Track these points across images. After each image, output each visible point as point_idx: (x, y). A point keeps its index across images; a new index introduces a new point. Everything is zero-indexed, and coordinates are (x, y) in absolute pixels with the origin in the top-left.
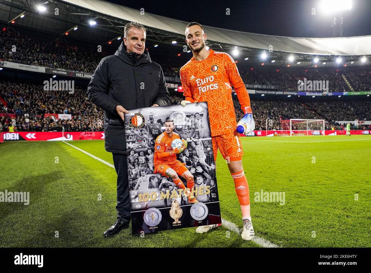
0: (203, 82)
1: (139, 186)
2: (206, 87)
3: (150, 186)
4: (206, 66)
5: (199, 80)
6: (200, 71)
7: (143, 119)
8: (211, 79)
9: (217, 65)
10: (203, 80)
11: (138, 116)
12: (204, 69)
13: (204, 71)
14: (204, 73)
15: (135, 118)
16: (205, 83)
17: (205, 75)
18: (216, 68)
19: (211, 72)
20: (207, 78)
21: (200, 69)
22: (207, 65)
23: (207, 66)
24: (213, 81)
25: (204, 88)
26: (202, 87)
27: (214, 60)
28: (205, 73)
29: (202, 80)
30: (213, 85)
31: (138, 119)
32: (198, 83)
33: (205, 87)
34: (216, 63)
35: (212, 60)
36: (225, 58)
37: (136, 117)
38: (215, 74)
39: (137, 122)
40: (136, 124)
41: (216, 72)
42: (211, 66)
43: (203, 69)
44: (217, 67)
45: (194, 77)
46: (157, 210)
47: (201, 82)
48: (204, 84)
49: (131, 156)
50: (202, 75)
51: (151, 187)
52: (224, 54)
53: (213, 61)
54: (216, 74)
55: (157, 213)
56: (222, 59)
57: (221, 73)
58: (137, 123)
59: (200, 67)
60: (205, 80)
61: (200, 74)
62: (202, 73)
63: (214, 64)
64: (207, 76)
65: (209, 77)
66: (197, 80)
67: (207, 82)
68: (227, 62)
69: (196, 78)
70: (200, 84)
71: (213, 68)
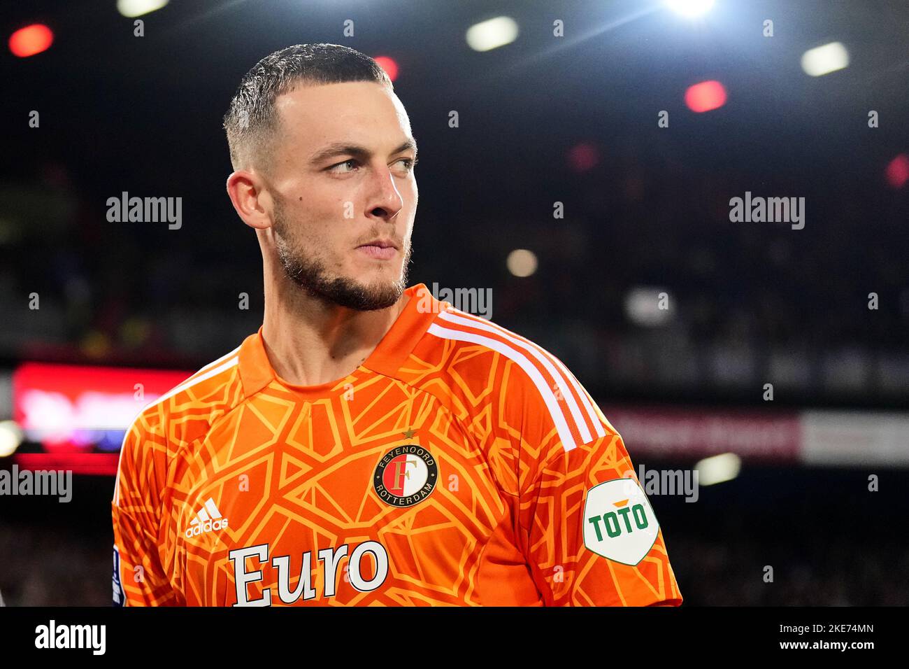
0: (292, 589)
4: (338, 448)
5: (256, 559)
6: (283, 482)
8: (366, 571)
9: (435, 452)
10: (295, 570)
12: (318, 467)
13: (312, 483)
14: (312, 508)
16: (310, 598)
17: (316, 529)
18: (415, 475)
19: (371, 510)
20: (326, 554)
21: (287, 458)
22: (345, 439)
23: (347, 449)
24: (377, 596)
27: (413, 396)
28: (322, 503)
29: (282, 563)
32: (241, 580)
34: (424, 432)
35: (397, 397)
36: (494, 397)
38: (405, 524)
41: (411, 514)
42: (383, 450)
43: (306, 468)
44: (432, 469)
45: (216, 514)
47: (270, 575)
50: (291, 515)
52: (503, 359)
53: (408, 405)
54: (409, 532)
56: (472, 412)
57: (455, 522)
59: (290, 441)
60: (312, 566)
61: (276, 508)
62: (291, 496)
63: (411, 434)
64: (334, 539)
65: (343, 550)
66: (238, 555)
67: (330, 591)
68: (516, 444)
69: (236, 536)
70: (266, 593)
71: (393, 467)
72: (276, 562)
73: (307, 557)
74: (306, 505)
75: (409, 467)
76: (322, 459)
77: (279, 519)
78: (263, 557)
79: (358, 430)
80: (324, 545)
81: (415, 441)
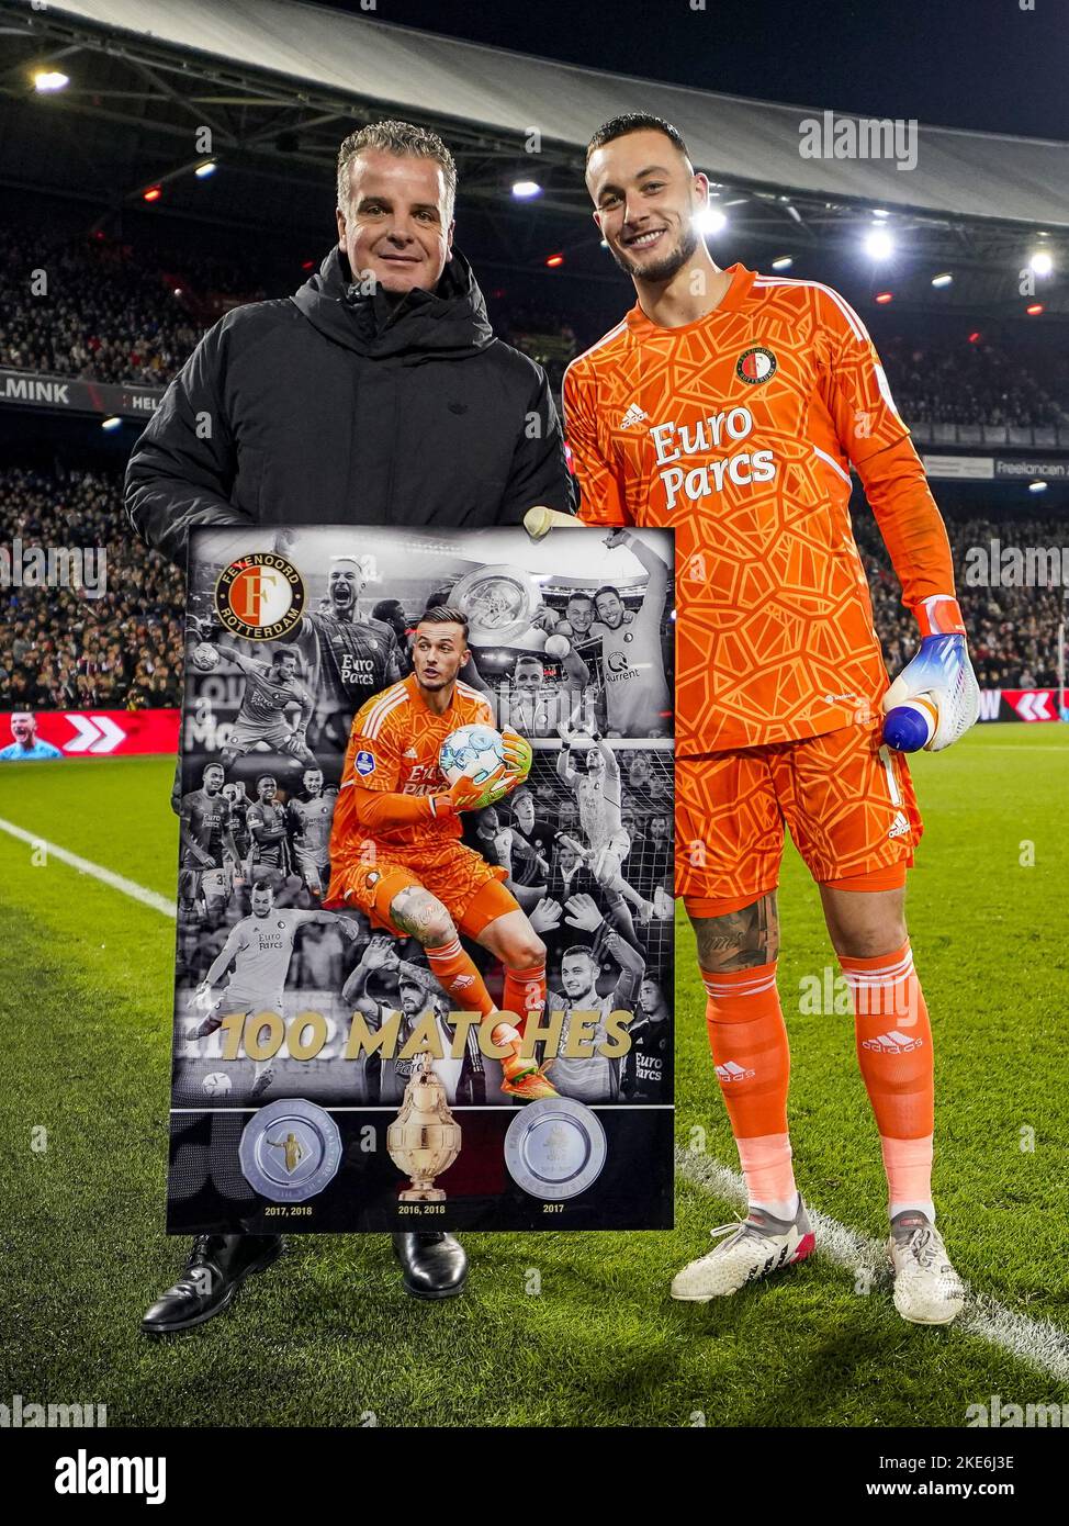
0: (692, 444)
1: (232, 967)
2: (711, 473)
3: (294, 977)
4: (709, 356)
5: (667, 432)
6: (677, 383)
7: (297, 588)
8: (738, 425)
9: (772, 349)
10: (693, 433)
11: (266, 571)
12: (697, 370)
13: (697, 379)
14: (699, 394)
15: (250, 580)
16: (705, 447)
17: (703, 406)
18: (763, 365)
19: (738, 388)
20: (712, 420)
21: (677, 369)
22: (712, 350)
23: (716, 356)
24: (747, 440)
25: (698, 477)
26: (686, 472)
27: (751, 320)
28: (704, 390)
29: (684, 431)
30: (745, 459)
31: (265, 585)
32: (659, 445)
33: (702, 472)
34: (764, 340)
35: (742, 322)
36: (812, 309)
37: (257, 572)
38: (761, 395)
39: (257, 601)
40: (250, 613)
41: (764, 388)
42: (739, 353)
43: (690, 372)
44: (773, 360)
45: (639, 411)
46: (320, 1116)
47: (678, 439)
48: (699, 452)
49: (204, 791)
50: (686, 401)
51: (299, 979)
52: (812, 289)
53: (750, 325)
54: (764, 399)
55: (318, 1132)
56: (798, 318)
57: (791, 390)
58: (257, 609)
59: (678, 358)
60: (704, 429)
61: (675, 399)
62: (683, 390)
63: (755, 342)
64: (715, 410)
65: (722, 415)
66: (655, 431)
67: (717, 442)
68: (828, 333)
69: (652, 420)
70: (677, 451)
71: (747, 363)
72: (680, 430)
73: (700, 424)
74: (694, 394)
75: (758, 360)
76: (700, 365)
77: (678, 405)
78: (672, 429)
79: (720, 344)
80: (710, 414)
81: (759, 345)
